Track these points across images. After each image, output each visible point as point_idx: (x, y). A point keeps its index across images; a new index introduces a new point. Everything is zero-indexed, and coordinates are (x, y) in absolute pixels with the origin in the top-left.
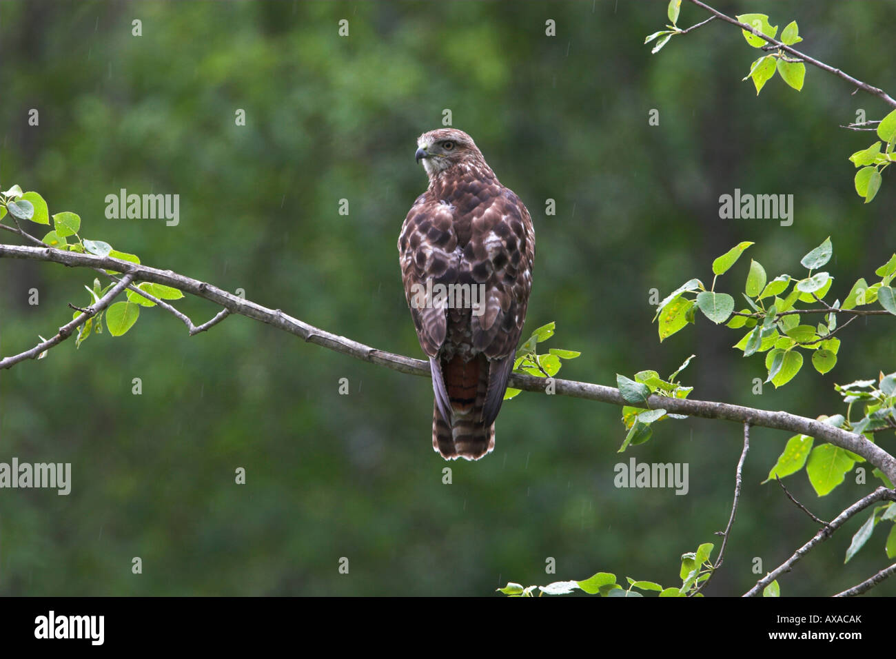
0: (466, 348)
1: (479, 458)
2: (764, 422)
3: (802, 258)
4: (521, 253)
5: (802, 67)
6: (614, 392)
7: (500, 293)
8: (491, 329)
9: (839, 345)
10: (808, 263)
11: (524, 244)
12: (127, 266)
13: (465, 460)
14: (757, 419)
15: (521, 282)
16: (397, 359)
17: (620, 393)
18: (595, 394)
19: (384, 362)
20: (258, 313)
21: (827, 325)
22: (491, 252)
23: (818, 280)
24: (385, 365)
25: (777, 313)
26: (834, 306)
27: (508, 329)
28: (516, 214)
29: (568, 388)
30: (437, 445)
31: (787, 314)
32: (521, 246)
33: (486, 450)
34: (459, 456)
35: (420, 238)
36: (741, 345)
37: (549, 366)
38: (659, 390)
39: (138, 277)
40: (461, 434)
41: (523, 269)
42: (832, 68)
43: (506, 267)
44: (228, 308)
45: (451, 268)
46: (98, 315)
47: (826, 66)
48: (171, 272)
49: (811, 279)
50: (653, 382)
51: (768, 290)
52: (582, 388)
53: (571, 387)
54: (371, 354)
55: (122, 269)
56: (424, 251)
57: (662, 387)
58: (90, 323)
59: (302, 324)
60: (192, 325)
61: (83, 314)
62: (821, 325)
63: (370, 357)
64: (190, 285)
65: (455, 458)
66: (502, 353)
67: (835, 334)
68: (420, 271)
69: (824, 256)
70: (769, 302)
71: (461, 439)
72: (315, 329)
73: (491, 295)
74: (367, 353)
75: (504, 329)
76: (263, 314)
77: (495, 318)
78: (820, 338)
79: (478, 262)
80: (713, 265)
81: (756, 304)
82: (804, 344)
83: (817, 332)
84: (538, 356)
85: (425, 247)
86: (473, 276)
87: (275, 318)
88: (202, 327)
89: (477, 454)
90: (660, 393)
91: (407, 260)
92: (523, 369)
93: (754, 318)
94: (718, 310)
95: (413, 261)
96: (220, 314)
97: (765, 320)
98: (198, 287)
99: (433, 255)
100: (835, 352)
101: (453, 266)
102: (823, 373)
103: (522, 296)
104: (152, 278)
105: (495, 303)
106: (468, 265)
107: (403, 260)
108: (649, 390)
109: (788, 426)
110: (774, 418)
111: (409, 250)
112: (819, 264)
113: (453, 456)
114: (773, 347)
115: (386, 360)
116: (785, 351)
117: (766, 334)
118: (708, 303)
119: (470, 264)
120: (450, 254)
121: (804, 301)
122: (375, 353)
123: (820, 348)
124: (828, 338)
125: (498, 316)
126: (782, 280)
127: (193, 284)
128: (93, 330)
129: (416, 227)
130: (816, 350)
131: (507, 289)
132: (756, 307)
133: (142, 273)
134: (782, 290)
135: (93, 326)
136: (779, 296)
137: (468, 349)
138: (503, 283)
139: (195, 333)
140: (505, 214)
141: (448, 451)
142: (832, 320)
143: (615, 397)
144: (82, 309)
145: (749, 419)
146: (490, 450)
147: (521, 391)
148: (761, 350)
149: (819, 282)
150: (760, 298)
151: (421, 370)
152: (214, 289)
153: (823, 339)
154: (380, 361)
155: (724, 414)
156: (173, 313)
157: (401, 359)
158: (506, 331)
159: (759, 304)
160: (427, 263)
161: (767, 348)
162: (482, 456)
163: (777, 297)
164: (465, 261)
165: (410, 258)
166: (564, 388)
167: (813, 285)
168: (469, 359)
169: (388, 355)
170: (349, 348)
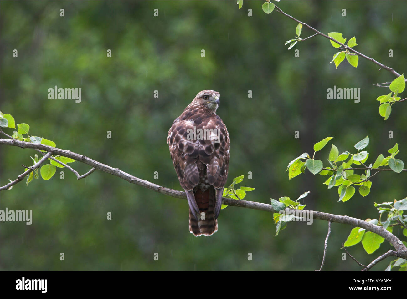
0: (203, 185)
1: (211, 235)
2: (338, 220)
3: (355, 145)
4: (225, 142)
5: (357, 57)
6: (269, 206)
7: (218, 159)
8: (215, 175)
9: (371, 184)
10: (357, 147)
11: (226, 138)
12: (49, 148)
13: (205, 236)
14: (334, 219)
15: (226, 155)
16: (171, 191)
17: (272, 207)
18: (261, 207)
19: (165, 192)
20: (108, 170)
21: (366, 175)
22: (213, 141)
23: (362, 155)
24: (166, 193)
25: (343, 169)
26: (369, 166)
27: (222, 175)
28: (222, 125)
29: (249, 204)
30: (191, 230)
31: (347, 169)
32: (225, 139)
33: (214, 231)
34: (202, 234)
35: (180, 137)
36: (327, 183)
37: (240, 194)
38: (290, 206)
39: (54, 153)
40: (202, 224)
41: (226, 149)
42: (370, 58)
43: (219, 148)
44: (95, 167)
45: (196, 149)
46: (36, 170)
47: (367, 57)
48: (69, 151)
49: (359, 154)
50: (287, 202)
51: (339, 158)
52: (255, 205)
53: (250, 204)
54: (160, 189)
55: (47, 149)
56: (182, 143)
57: (292, 204)
58: (32, 174)
59: (128, 175)
60: (78, 175)
61: (29, 170)
62: (363, 175)
63: (159, 190)
64: (77, 157)
65: (200, 235)
66: (220, 186)
67: (369, 179)
68: (181, 152)
69: (365, 144)
70: (339, 164)
71: (202, 226)
72: (134, 177)
73: (214, 160)
74: (157, 188)
75: (221, 175)
76: (111, 170)
77: (217, 171)
78: (362, 181)
79: (207, 146)
80: (314, 146)
81: (333, 164)
82: (355, 183)
83: (361, 178)
84: (235, 190)
85: (183, 141)
86: (205, 152)
87: (116, 172)
88: (83, 176)
89: (210, 233)
90: (291, 207)
91: (174, 147)
92: (229, 196)
93: (332, 171)
94: (315, 168)
95: (177, 147)
96: (91, 170)
97: (337, 172)
98: (81, 158)
99: (187, 144)
100: (370, 187)
101: (197, 148)
102: (364, 196)
103: (227, 161)
104: (60, 154)
105: (216, 164)
106: (203, 147)
107: (171, 147)
108: (285, 205)
109: (349, 222)
110: (342, 219)
111: (174, 143)
112: (362, 147)
113: (199, 234)
114: (342, 184)
115: (166, 191)
116: (346, 186)
117: (338, 178)
118: (311, 164)
119: (204, 147)
120: (195, 143)
121: (356, 164)
122: (162, 188)
123: (363, 185)
124: (366, 181)
125: (218, 170)
126: (345, 154)
127: (79, 157)
128: (34, 177)
129: (178, 132)
130: (361, 186)
131: (221, 157)
132: (333, 166)
133: (56, 151)
134: (345, 159)
135: (34, 175)
136: (344, 161)
137: (204, 186)
138: (219, 155)
139: (80, 179)
140: (217, 125)
141: (196, 232)
142: (368, 172)
143: (270, 209)
144: (28, 167)
145: (331, 219)
146: (216, 231)
147: (227, 206)
148: (336, 185)
149: (363, 156)
150: (335, 162)
151: (182, 196)
152: (88, 159)
153: (364, 181)
154: (163, 192)
155: (319, 217)
156: (70, 169)
157: (173, 191)
158: (222, 176)
159: (334, 164)
160: (184, 148)
161: (339, 185)
162: (212, 234)
163: (343, 162)
164: (201, 145)
165: (175, 146)
166: (247, 205)
167: (360, 157)
168: (205, 190)
169: (167, 189)
170: (150, 186)
